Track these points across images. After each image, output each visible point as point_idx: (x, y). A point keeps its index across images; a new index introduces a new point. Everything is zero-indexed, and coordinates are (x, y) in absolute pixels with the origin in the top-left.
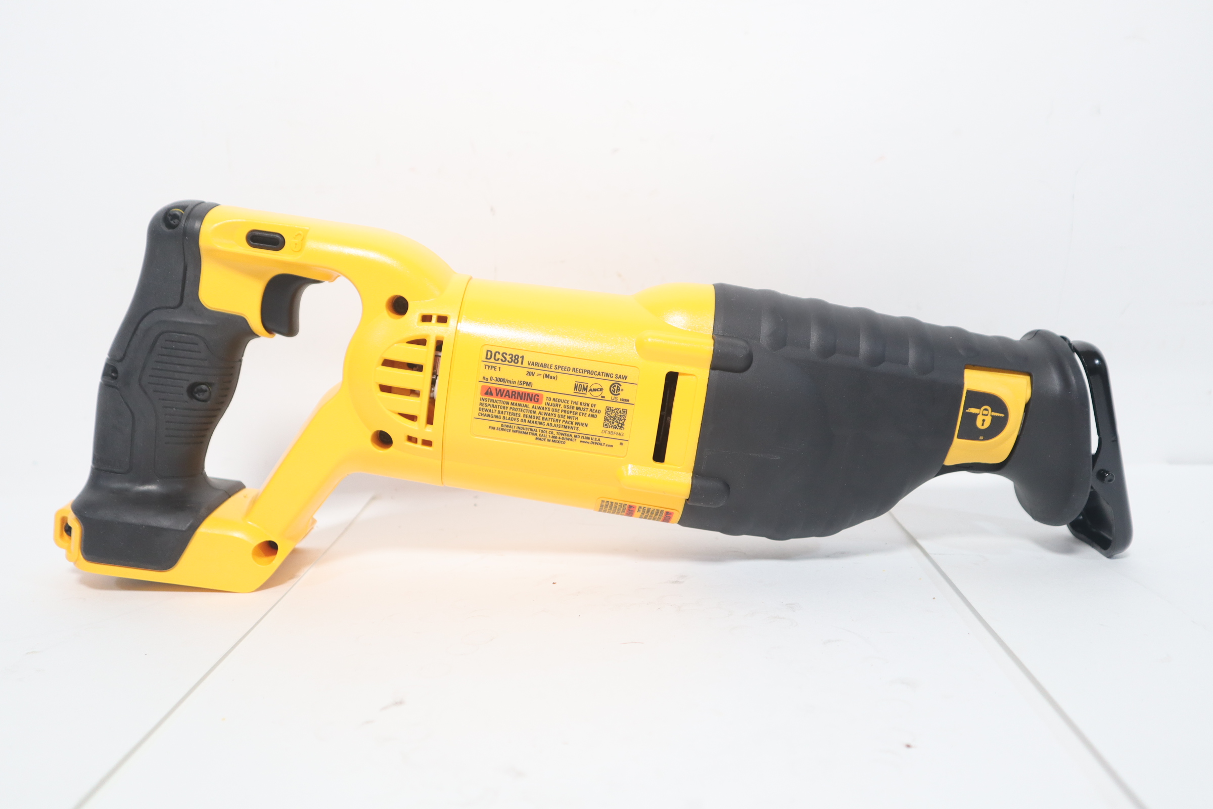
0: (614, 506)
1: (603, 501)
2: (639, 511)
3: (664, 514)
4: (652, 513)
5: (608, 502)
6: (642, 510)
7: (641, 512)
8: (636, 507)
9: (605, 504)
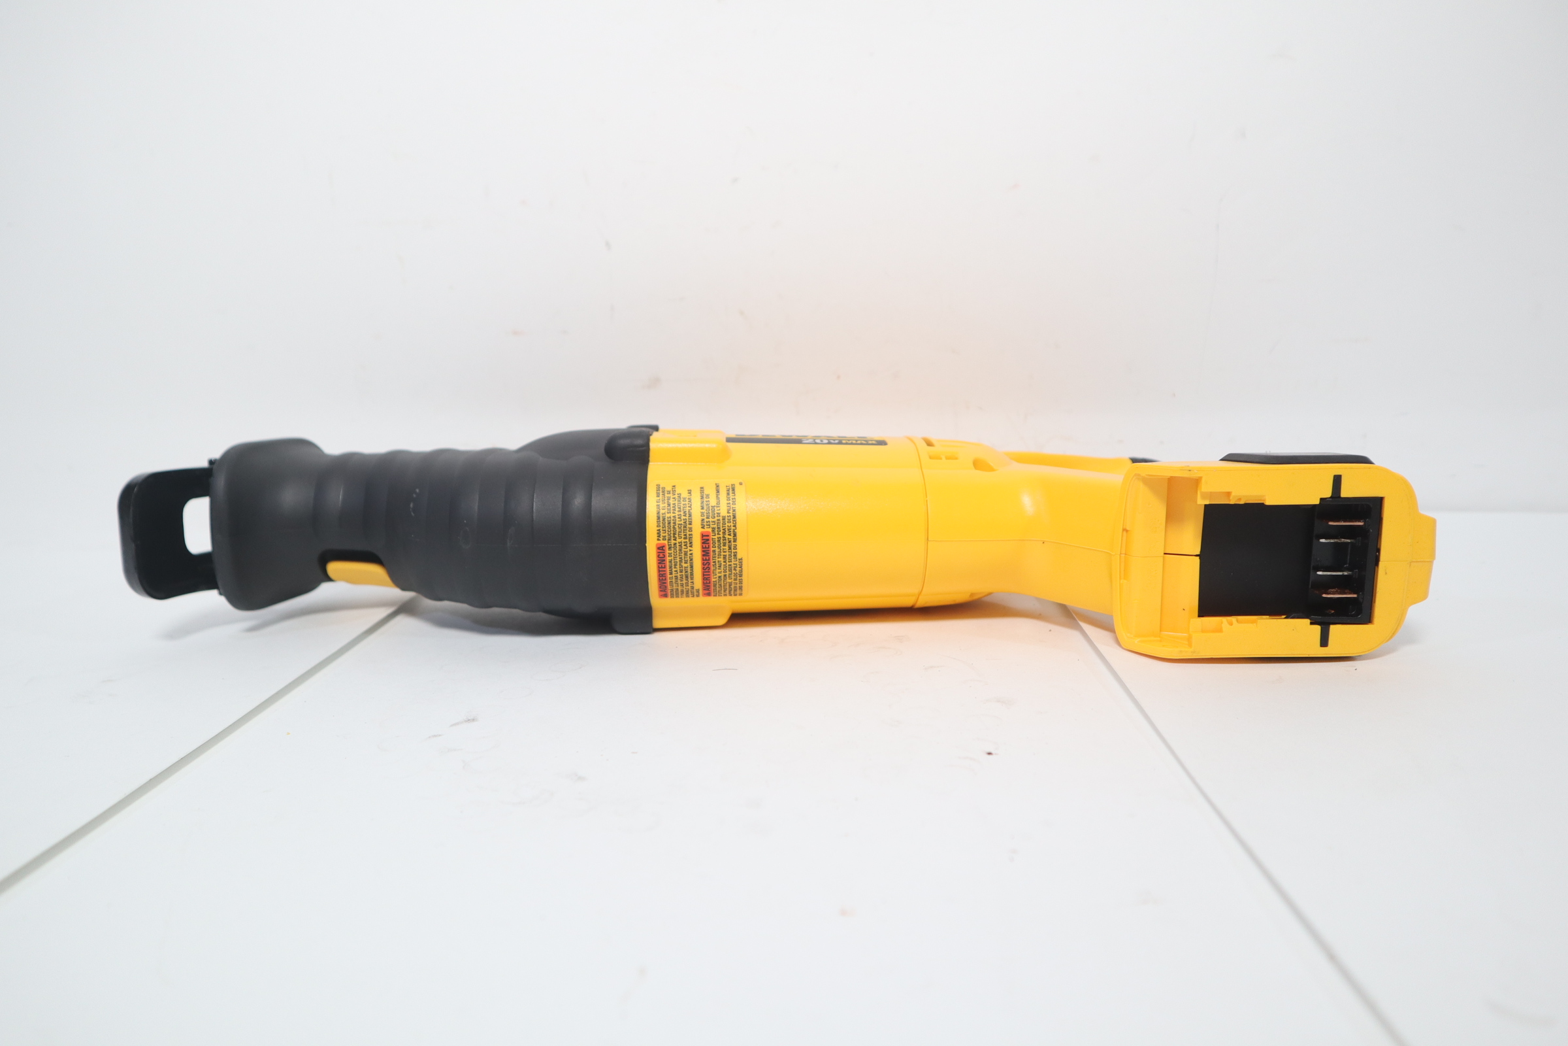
0: (728, 592)
1: (741, 594)
2: (698, 591)
3: (669, 594)
4: (682, 591)
5: (735, 595)
6: (695, 594)
7: (695, 591)
8: (703, 596)
9: (738, 592)
